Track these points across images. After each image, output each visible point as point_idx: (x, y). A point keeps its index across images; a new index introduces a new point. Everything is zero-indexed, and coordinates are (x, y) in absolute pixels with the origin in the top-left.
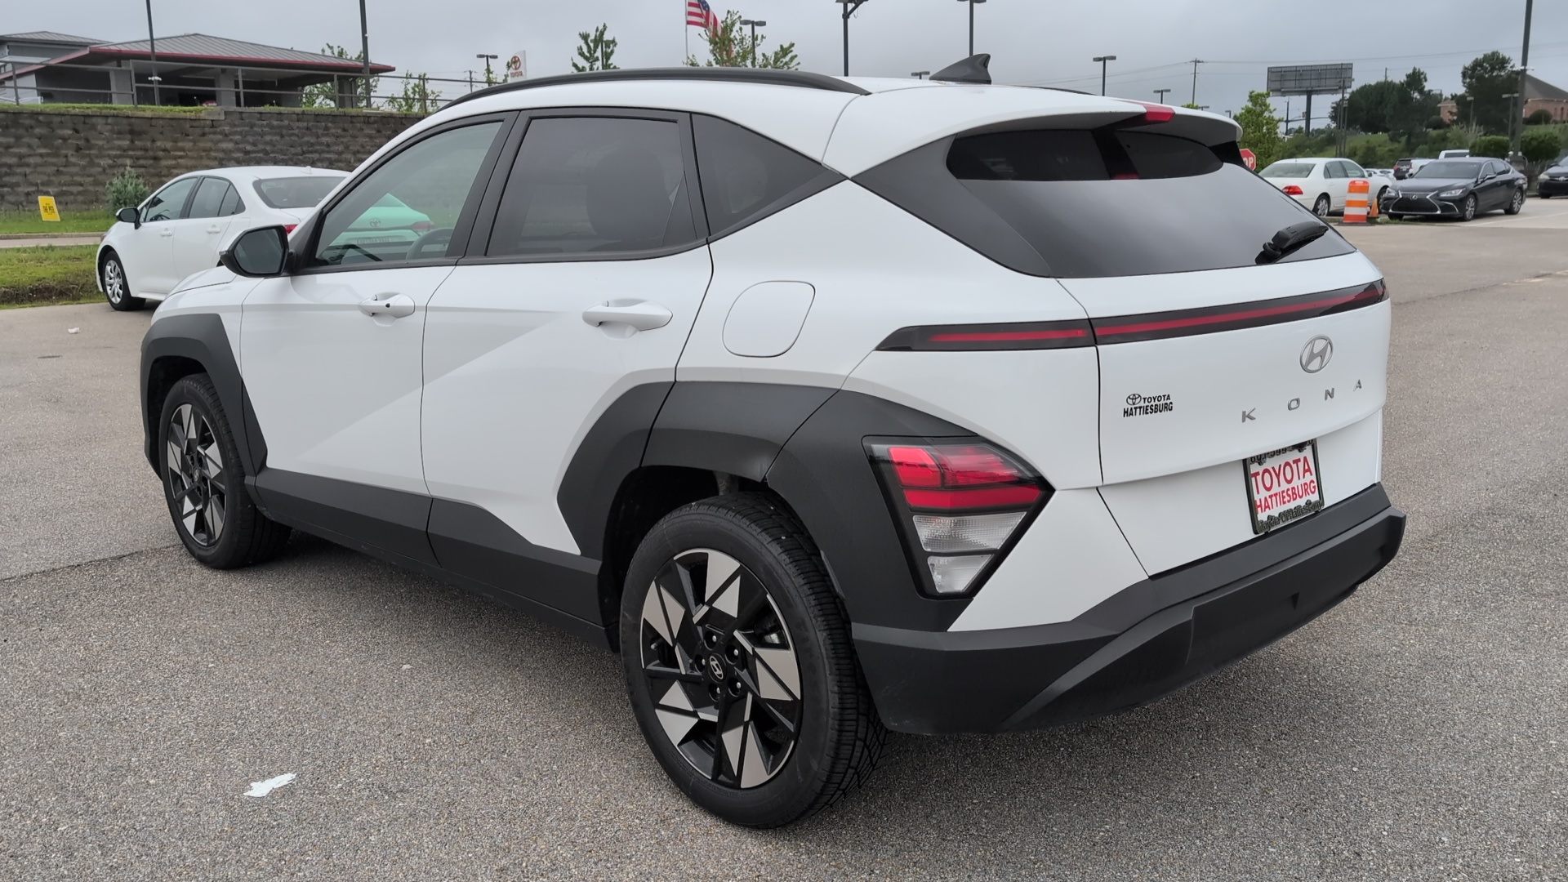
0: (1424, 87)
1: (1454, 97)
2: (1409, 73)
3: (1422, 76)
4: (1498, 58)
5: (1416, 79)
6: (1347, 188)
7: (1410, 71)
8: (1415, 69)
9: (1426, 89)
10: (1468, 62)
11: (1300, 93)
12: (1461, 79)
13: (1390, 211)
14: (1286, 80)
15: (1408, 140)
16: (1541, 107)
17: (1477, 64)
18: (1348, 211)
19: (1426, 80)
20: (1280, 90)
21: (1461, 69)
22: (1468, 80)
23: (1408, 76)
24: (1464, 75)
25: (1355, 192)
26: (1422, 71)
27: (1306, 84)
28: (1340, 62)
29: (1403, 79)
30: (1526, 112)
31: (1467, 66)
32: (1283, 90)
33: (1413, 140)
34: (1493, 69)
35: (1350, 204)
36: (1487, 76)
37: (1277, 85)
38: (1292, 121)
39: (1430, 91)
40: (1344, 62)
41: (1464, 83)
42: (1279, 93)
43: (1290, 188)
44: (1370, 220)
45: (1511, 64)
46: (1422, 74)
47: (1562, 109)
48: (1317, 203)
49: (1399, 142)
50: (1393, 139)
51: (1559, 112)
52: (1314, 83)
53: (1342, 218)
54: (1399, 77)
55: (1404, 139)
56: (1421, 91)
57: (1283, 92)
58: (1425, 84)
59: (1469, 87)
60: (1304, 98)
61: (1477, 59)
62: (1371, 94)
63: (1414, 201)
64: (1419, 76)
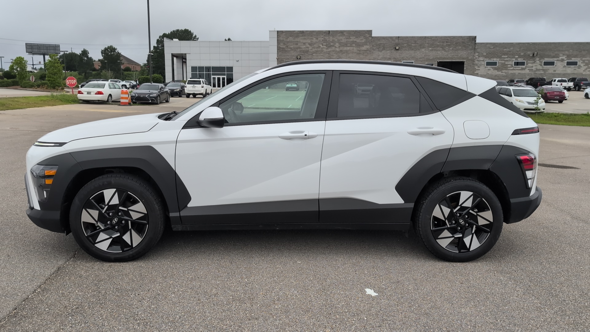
0: (88, 56)
1: (99, 60)
2: (82, 50)
3: (87, 52)
4: (113, 48)
5: (85, 53)
6: (120, 92)
7: (83, 50)
8: (84, 49)
9: (89, 56)
10: (103, 49)
11: (40, 54)
12: (101, 54)
13: (134, 101)
14: (32, 49)
15: (85, 74)
16: (128, 66)
17: (106, 49)
18: (122, 101)
19: (89, 53)
20: (32, 53)
21: (101, 51)
22: (103, 55)
23: (82, 51)
24: (102, 53)
25: (124, 94)
26: (87, 50)
27: (42, 51)
28: (55, 44)
29: (81, 52)
30: (122, 67)
31: (102, 50)
32: (33, 52)
33: (87, 75)
34: (111, 52)
35: (122, 98)
36: (110, 54)
37: (30, 50)
38: (35, 65)
39: (91, 57)
40: (56, 44)
41: (102, 56)
42: (31, 54)
43: (99, 92)
44: (129, 104)
45: (117, 51)
46: (87, 51)
47: (134, 67)
48: (108, 98)
49: (82, 75)
50: (79, 74)
51: (133, 68)
52: (45, 51)
53: (120, 103)
54: (78, 52)
55: (83, 74)
56: (87, 57)
57: (33, 53)
58: (88, 55)
59: (104, 57)
60: (42, 56)
61: (106, 47)
62: (68, 57)
63: (142, 98)
64: (86, 52)
